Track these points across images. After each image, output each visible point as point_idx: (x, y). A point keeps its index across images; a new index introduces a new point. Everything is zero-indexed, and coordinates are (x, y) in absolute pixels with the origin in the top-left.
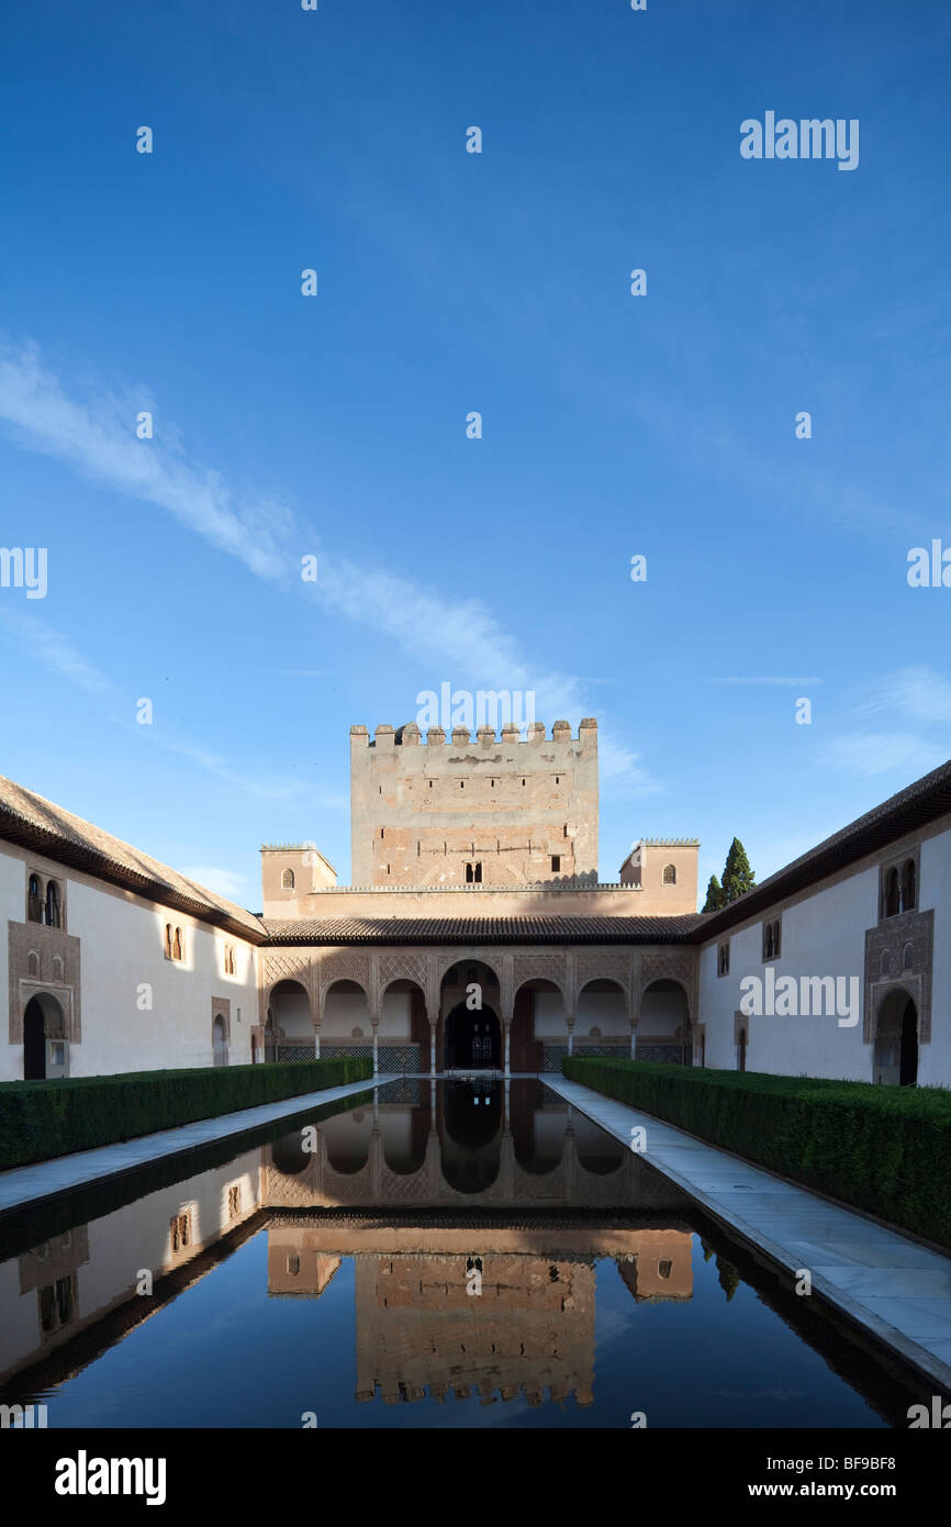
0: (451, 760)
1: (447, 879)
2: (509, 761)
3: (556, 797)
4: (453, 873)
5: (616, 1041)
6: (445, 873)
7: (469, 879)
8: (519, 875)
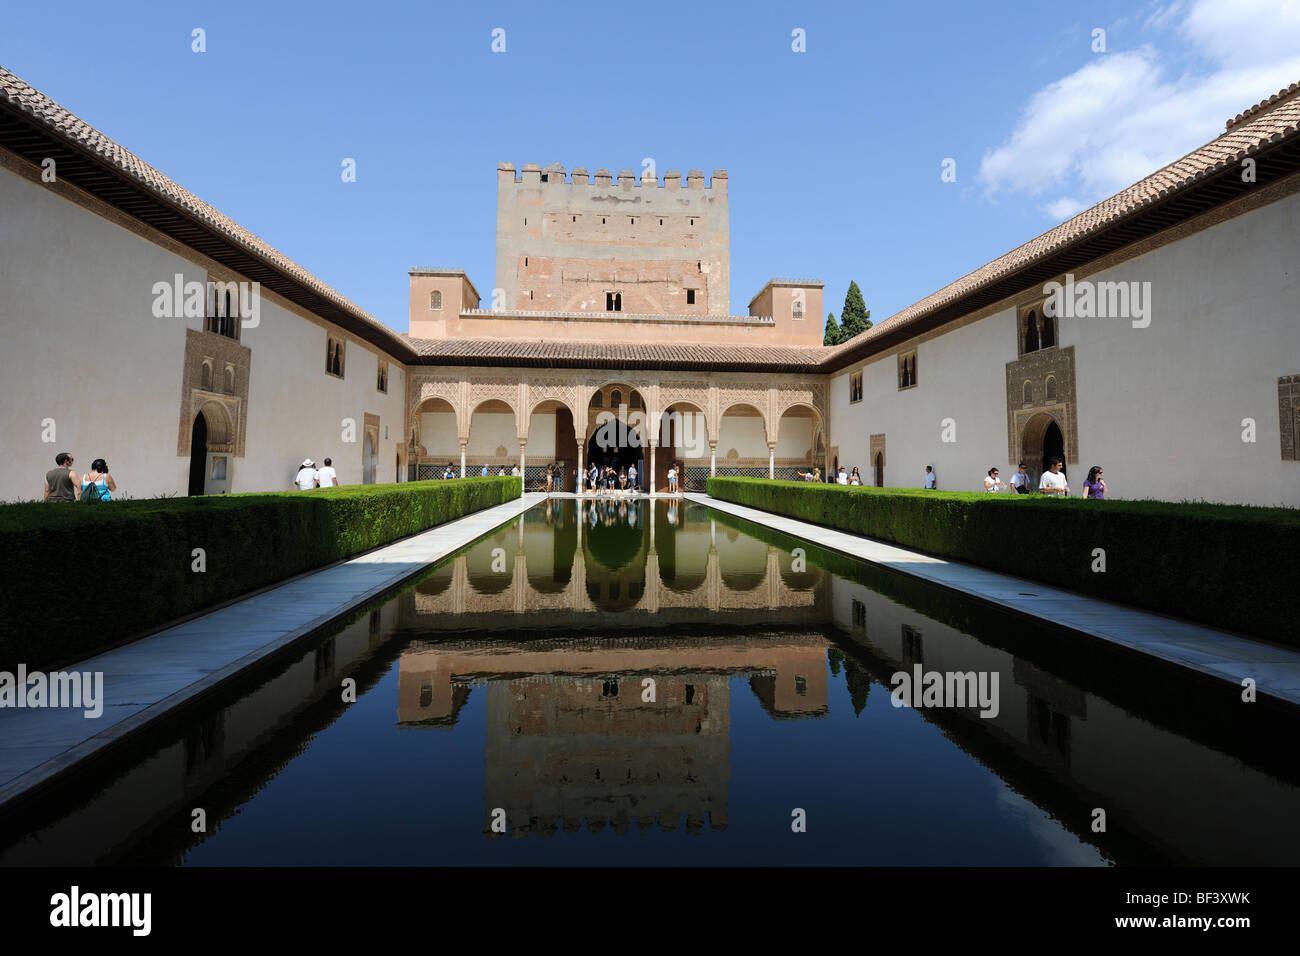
0: (594, 199)
1: (588, 306)
2: (648, 202)
3: (691, 236)
4: (593, 302)
5: (753, 463)
6: (586, 300)
7: (609, 308)
8: (657, 306)
